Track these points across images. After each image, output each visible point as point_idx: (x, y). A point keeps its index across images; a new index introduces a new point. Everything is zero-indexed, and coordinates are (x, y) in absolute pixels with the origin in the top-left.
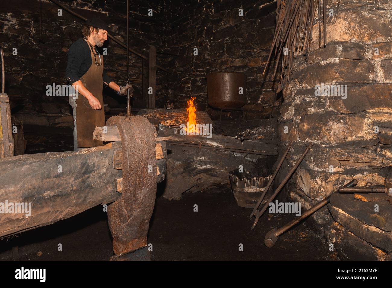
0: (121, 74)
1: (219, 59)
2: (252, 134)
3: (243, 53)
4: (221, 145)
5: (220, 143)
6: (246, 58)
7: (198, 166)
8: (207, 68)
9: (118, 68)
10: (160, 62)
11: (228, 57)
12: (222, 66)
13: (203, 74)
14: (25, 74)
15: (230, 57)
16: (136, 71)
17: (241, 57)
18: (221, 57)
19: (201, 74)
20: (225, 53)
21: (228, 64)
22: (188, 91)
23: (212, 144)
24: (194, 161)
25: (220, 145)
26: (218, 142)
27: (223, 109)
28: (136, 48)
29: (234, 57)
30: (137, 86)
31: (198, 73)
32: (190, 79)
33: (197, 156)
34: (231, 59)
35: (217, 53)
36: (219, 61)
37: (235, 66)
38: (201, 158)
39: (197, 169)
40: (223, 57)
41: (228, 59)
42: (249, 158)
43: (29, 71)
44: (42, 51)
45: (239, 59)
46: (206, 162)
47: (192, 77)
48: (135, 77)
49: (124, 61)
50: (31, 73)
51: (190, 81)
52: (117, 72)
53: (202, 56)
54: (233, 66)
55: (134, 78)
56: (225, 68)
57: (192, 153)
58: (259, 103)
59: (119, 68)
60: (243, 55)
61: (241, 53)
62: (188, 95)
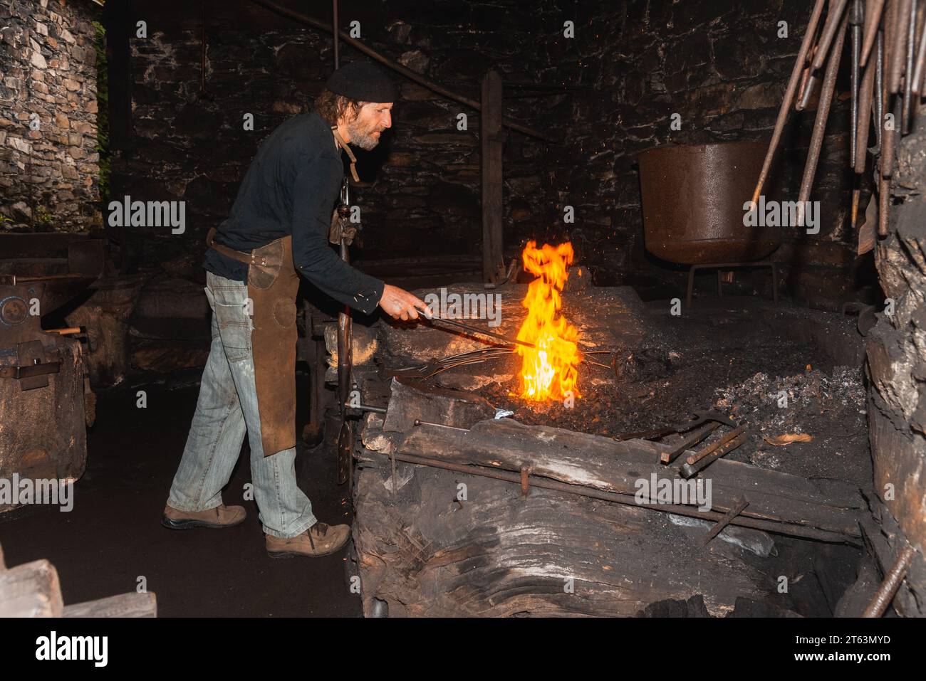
0: (422, 156)
1: (693, 91)
2: (766, 406)
3: (770, 64)
4: (606, 484)
5: (603, 474)
6: (781, 83)
7: (514, 563)
8: (659, 120)
9: (415, 140)
10: (534, 108)
11: (722, 81)
12: (705, 111)
13: (647, 139)
14: (192, 179)
15: (728, 83)
16: (463, 144)
17: (765, 77)
18: (701, 83)
19: (642, 140)
20: (713, 69)
21: (724, 106)
22: (608, 195)
23: (570, 475)
24: (495, 543)
25: (601, 484)
26: (594, 467)
27: (697, 266)
28: (463, 77)
29: (743, 80)
30: (469, 186)
31: (634, 138)
32: (610, 156)
33: (513, 521)
34: (733, 87)
35: (685, 72)
36: (693, 98)
37: (742, 110)
38: (525, 532)
39: (509, 577)
40: (707, 83)
41: (721, 87)
42: (736, 536)
43: (199, 171)
44: (227, 117)
45: (757, 87)
46: (545, 547)
47: (618, 151)
48: (461, 161)
49: (429, 119)
50: (204, 174)
51: (613, 164)
52: (412, 151)
53: (643, 85)
54: (740, 111)
55: (458, 164)
56: (714, 119)
57: (496, 504)
58: (833, 239)
59: (418, 139)
60: (770, 71)
61: (763, 65)
62: (608, 208)
